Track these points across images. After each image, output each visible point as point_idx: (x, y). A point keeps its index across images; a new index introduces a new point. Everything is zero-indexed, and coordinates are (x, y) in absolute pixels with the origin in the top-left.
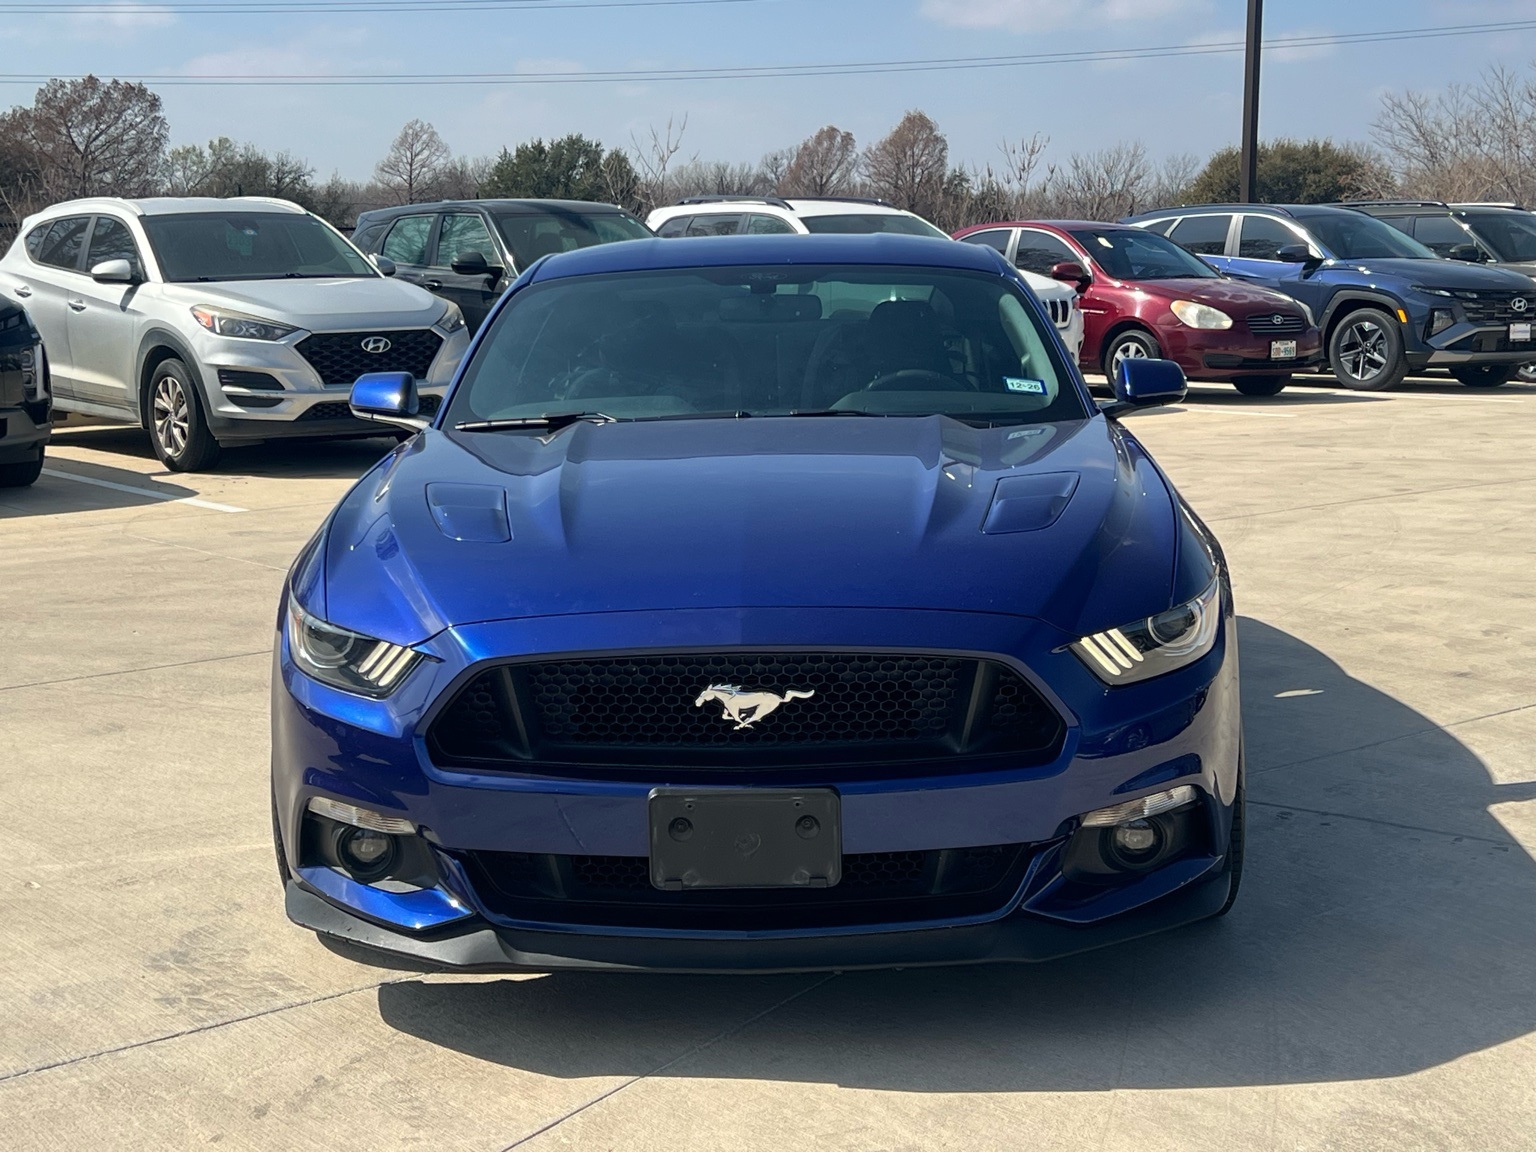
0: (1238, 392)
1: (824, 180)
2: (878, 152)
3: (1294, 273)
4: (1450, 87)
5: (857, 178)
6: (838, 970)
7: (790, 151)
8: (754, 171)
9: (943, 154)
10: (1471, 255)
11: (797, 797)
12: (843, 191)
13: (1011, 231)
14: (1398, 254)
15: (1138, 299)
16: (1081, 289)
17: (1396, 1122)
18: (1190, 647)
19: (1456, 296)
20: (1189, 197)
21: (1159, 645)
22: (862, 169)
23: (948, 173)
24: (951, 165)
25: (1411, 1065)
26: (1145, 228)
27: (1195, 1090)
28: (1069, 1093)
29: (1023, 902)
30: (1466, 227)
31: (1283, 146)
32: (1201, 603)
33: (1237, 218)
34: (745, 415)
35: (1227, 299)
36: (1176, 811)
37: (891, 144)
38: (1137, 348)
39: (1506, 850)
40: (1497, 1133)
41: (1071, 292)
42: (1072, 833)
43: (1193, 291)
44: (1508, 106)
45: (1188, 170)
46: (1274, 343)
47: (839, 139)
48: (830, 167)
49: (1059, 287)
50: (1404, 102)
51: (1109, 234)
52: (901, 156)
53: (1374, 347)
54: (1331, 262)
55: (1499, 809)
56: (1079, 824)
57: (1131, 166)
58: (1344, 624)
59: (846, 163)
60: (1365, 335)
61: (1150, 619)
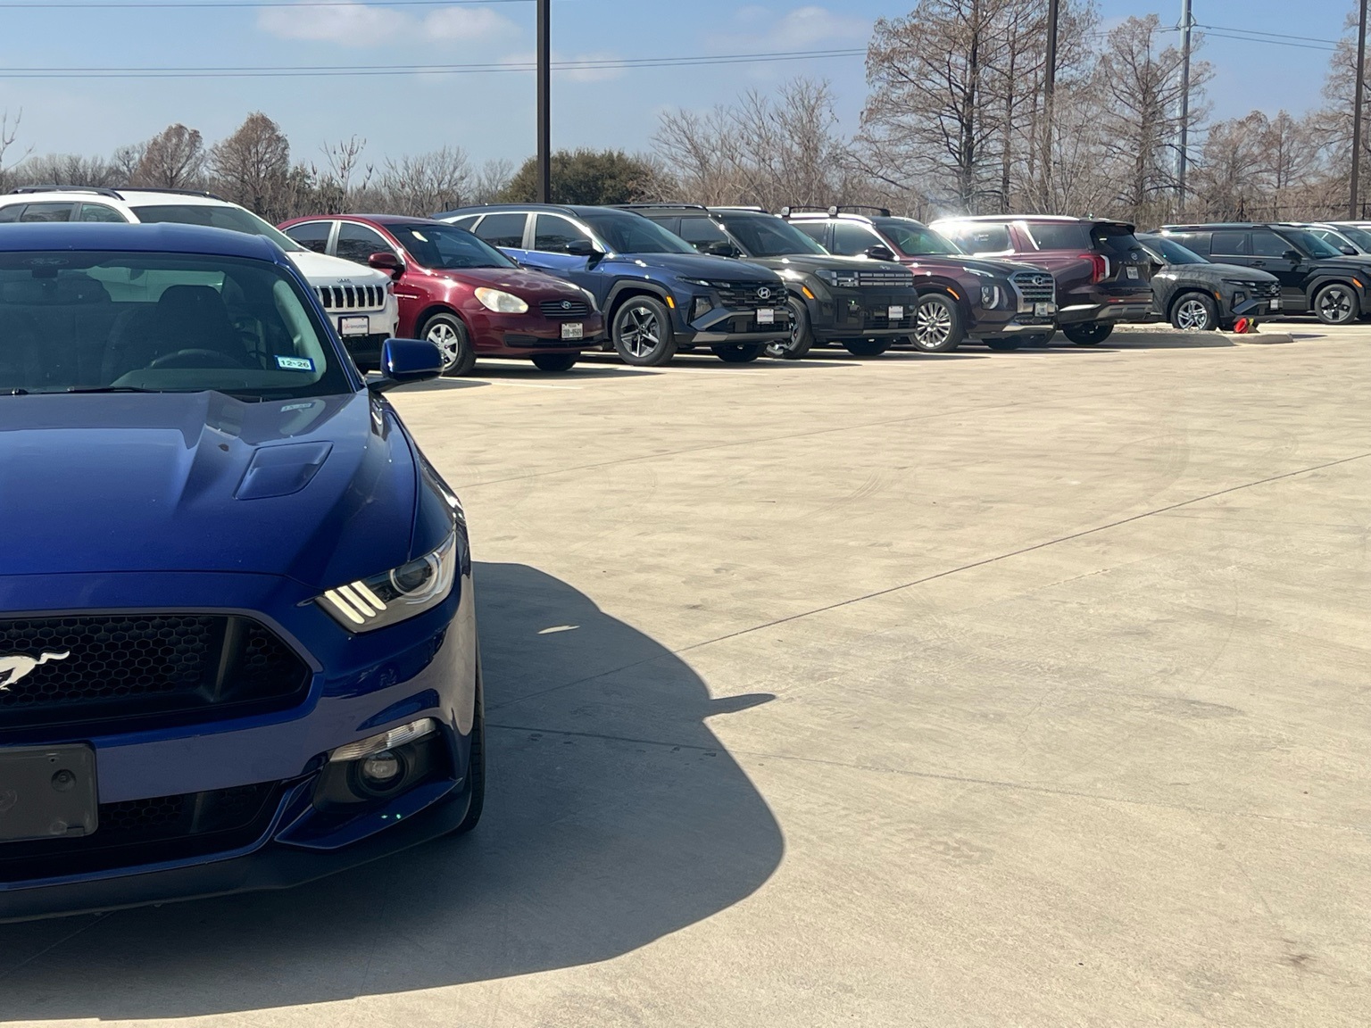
0: (536, 368)
1: (174, 173)
2: (224, 149)
3: (580, 265)
4: (716, 107)
5: (207, 171)
6: (98, 911)
7: (141, 146)
8: (106, 164)
9: (286, 152)
10: (727, 251)
11: (52, 753)
12: (193, 184)
13: (332, 223)
14: (668, 249)
15: (448, 286)
16: (395, 277)
17: (599, 1001)
18: (428, 595)
19: (713, 286)
20: (506, 197)
21: (401, 595)
22: (210, 164)
23: (291, 170)
24: (293, 163)
25: (616, 949)
26: (454, 223)
27: (430, 990)
28: (316, 1004)
29: (275, 834)
30: (722, 227)
31: (583, 154)
32: (437, 556)
33: (532, 216)
34: (21, 393)
35: (522, 286)
36: (417, 741)
37: (236, 142)
38: (447, 329)
39: (715, 755)
40: (682, 1003)
41: (384, 279)
42: (321, 768)
43: (497, 280)
44: (761, 125)
45: (504, 173)
46: (563, 325)
47: (187, 136)
48: (179, 162)
49: (374, 274)
50: (679, 119)
51: (423, 229)
52: (247, 153)
53: (648, 329)
54: (611, 256)
55: (712, 720)
56: (328, 760)
57: (455, 169)
58: (603, 568)
59: (194, 158)
60: (641, 319)
61: (392, 571)
